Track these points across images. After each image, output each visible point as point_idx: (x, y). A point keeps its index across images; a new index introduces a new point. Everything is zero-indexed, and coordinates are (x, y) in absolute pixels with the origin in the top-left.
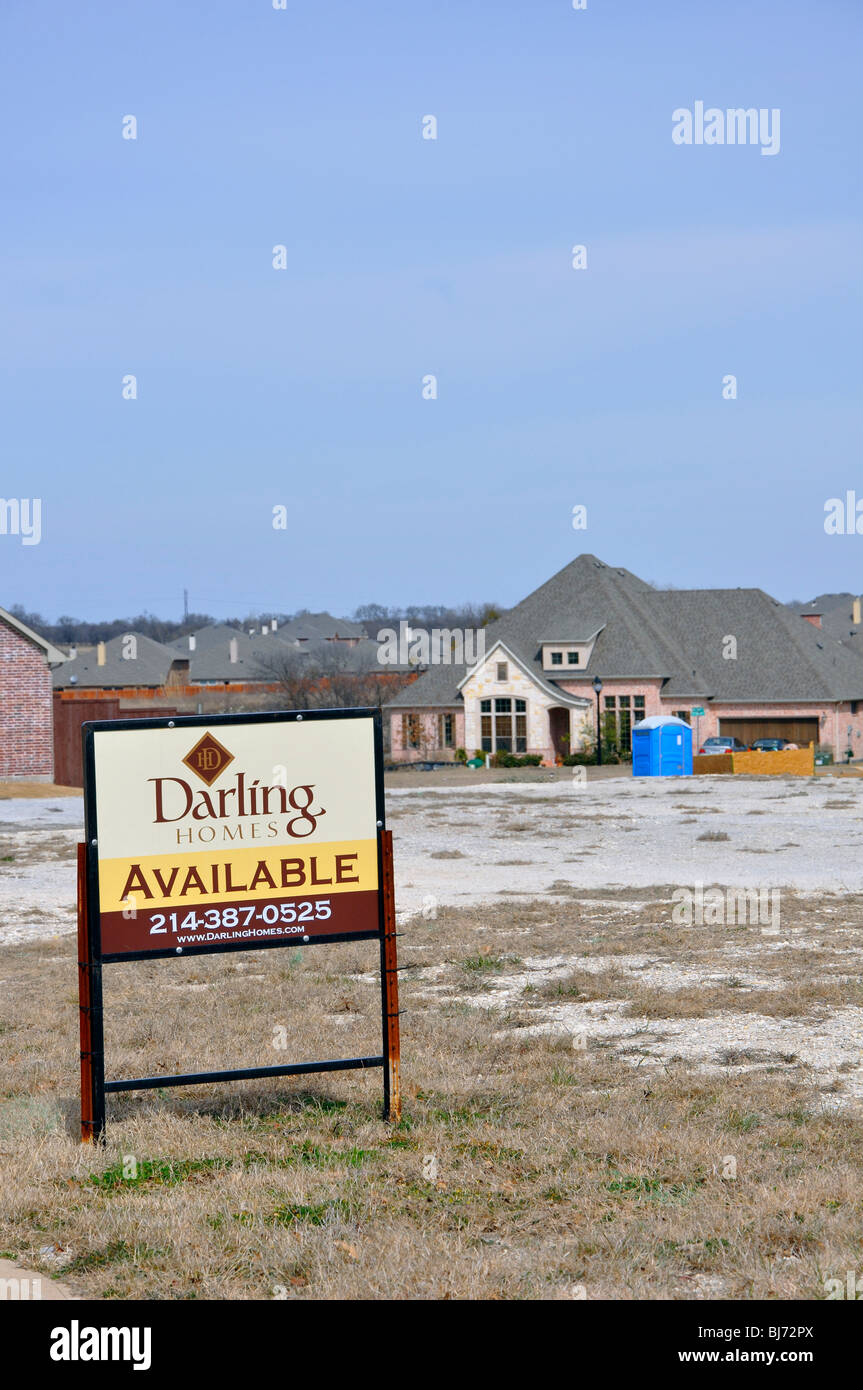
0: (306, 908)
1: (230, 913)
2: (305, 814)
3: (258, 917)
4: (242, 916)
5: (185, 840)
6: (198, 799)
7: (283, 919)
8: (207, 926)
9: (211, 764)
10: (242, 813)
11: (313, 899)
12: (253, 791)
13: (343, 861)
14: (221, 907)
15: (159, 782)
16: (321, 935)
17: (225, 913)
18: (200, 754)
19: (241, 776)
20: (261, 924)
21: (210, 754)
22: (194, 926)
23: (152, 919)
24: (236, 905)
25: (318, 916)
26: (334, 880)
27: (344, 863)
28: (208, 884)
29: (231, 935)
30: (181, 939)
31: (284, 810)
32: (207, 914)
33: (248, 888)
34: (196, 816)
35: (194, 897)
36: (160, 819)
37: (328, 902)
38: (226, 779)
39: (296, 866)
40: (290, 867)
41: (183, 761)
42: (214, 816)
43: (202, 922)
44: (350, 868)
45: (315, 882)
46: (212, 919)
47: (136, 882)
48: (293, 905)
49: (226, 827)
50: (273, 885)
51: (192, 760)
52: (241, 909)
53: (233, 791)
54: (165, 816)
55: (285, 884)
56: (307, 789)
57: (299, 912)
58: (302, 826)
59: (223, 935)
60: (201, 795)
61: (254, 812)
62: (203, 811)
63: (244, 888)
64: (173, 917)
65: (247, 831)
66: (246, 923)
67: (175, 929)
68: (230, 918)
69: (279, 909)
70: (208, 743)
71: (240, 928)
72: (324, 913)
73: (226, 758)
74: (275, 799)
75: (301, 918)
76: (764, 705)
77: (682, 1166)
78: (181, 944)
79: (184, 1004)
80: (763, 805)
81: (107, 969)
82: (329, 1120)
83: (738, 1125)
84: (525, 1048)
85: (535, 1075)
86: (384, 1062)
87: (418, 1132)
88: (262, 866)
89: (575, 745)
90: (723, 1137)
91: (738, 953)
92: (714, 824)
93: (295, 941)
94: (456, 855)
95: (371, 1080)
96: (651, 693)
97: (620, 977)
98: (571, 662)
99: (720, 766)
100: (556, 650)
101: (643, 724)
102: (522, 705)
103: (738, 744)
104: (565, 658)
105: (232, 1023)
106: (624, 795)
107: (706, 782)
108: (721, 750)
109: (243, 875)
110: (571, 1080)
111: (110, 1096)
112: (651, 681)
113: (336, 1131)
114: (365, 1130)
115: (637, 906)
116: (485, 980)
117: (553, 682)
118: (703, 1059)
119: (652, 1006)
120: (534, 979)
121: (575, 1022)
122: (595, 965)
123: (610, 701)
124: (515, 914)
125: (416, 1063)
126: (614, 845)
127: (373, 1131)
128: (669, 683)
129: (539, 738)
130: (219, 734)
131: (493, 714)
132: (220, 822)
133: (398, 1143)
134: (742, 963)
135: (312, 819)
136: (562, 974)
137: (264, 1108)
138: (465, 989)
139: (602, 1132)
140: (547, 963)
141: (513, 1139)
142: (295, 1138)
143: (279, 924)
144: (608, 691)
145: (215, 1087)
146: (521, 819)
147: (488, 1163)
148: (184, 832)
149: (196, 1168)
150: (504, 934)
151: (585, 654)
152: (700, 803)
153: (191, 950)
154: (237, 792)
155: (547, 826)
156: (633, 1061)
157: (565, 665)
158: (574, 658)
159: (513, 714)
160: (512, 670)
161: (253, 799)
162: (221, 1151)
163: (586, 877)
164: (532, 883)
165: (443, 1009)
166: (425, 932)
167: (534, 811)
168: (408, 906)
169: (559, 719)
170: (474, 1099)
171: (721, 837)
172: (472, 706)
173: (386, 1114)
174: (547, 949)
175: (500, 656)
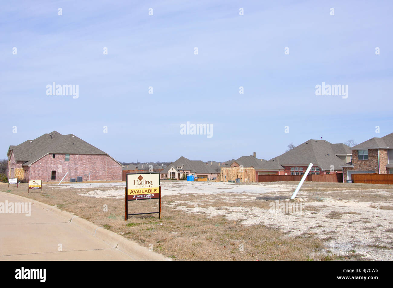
2: (151, 184)
4: (144, 196)
5: (137, 187)
6: (139, 182)
8: (140, 197)
11: (152, 194)
14: (141, 195)
15: (135, 181)
16: (153, 198)
19: (144, 180)
20: (146, 197)
22: (138, 197)
23: (134, 196)
24: (143, 195)
25: (152, 196)
26: (154, 192)
28: (140, 192)
33: (144, 193)
34: (139, 184)
35: (138, 194)
36: (135, 185)
38: (142, 180)
39: (150, 190)
44: (156, 191)
45: (152, 192)
47: (132, 192)
50: (147, 192)
51: (138, 178)
55: (149, 192)
56: (151, 182)
57: (150, 195)
58: (151, 186)
64: (136, 196)
65: (144, 186)
68: (142, 196)
69: (148, 195)
70: (140, 176)
71: (143, 197)
73: (142, 178)
74: (148, 183)
76: (202, 174)
77: (193, 224)
79: (137, 206)
80: (202, 184)
81: (128, 201)
82: (153, 219)
83: (199, 220)
84: (175, 211)
85: (176, 214)
86: (159, 213)
87: (163, 220)
88: (146, 190)
89: (181, 178)
90: (197, 221)
91: (199, 201)
92: (196, 186)
93: (150, 199)
94: (167, 190)
95: (158, 215)
96: (189, 172)
97: (186, 203)
99: (197, 180)
100: (179, 167)
101: (188, 175)
102: (175, 173)
103: (199, 178)
105: (142, 208)
106: (186, 183)
107: (195, 182)
108: (197, 178)
109: (144, 191)
110: (180, 215)
111: (128, 216)
112: (189, 170)
113: (154, 220)
114: (157, 220)
115: (188, 195)
116: (171, 204)
117: (178, 170)
118: (195, 212)
119: (189, 207)
120: (176, 203)
121: (180, 208)
122: (183, 202)
123: (185, 173)
124: (174, 196)
125: (163, 212)
126: (185, 189)
127: (158, 220)
128: (191, 171)
129: (177, 177)
130: (142, 175)
131: (172, 174)
132: (141, 185)
133: (161, 222)
134: (199, 202)
136: (179, 203)
137: (146, 217)
138: (168, 204)
139: (184, 220)
140: (177, 202)
141: (174, 221)
142: (149, 221)
143: (148, 197)
144: (184, 172)
145: (140, 215)
146: (175, 186)
147: (171, 224)
149: (138, 224)
150: (173, 198)
151: (182, 167)
152: (195, 184)
153: (138, 200)
154: (143, 182)
155: (178, 186)
156: (187, 213)
158: (181, 168)
159: (174, 174)
160: (174, 169)
161: (145, 183)
162: (141, 222)
163: (182, 192)
164: (176, 193)
165: (166, 207)
166: (164, 198)
167: (176, 185)
168: (162, 195)
169: (179, 175)
170: (169, 217)
171: (197, 188)
172: (169, 173)
173: (159, 218)
174: (178, 200)
175: (173, 168)
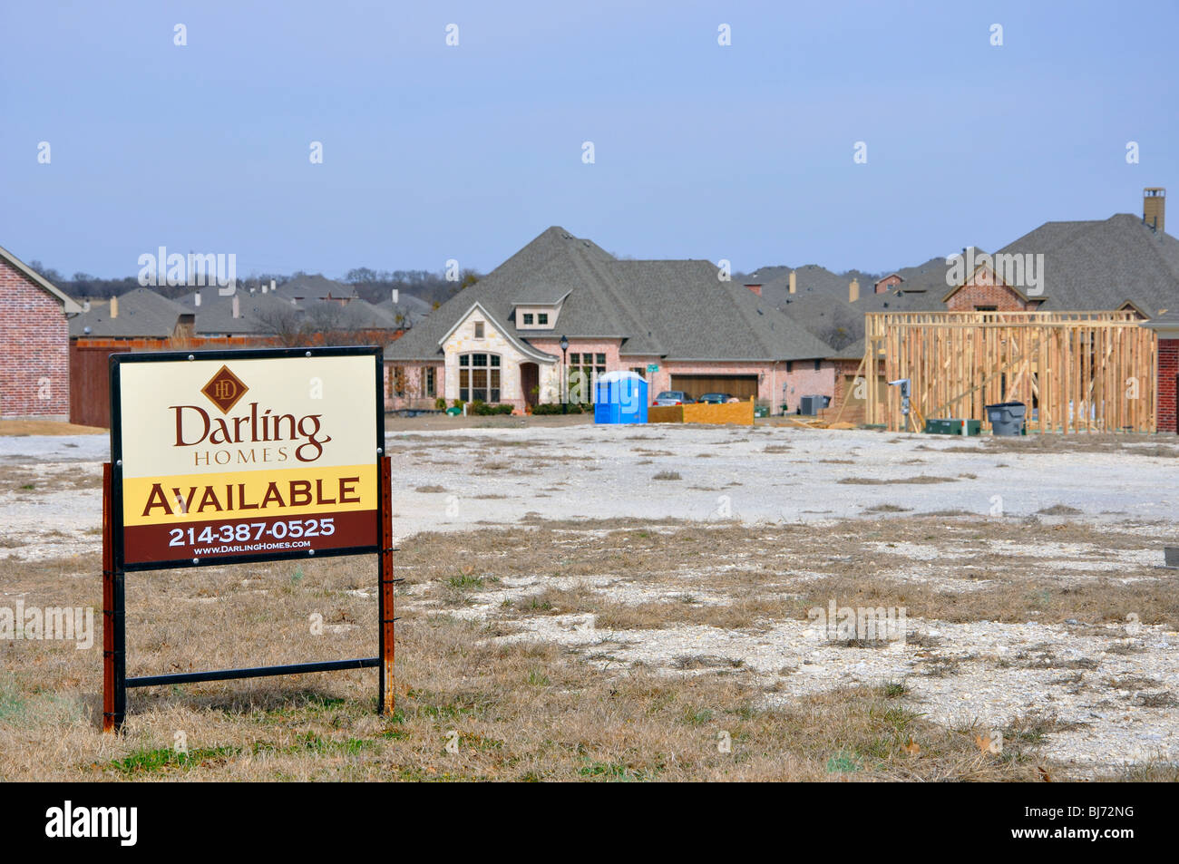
0: (311, 525)
1: (243, 529)
2: (313, 441)
3: (268, 532)
4: (254, 531)
5: (202, 461)
6: (215, 425)
7: (291, 534)
8: (221, 539)
9: (227, 394)
10: (255, 439)
11: (318, 517)
12: (265, 419)
13: (346, 483)
14: (234, 523)
15: (179, 410)
16: (325, 549)
17: (238, 528)
18: (217, 385)
19: (254, 406)
20: (271, 539)
21: (227, 385)
22: (209, 540)
23: (172, 533)
24: (248, 521)
25: (323, 532)
26: (338, 500)
27: (347, 485)
28: (223, 502)
29: (243, 548)
30: (198, 551)
31: (293, 437)
32: (221, 529)
33: (260, 506)
34: (213, 440)
35: (210, 514)
36: (180, 443)
37: (332, 520)
38: (241, 408)
39: (303, 487)
40: (298, 488)
41: (202, 391)
42: (229, 441)
43: (217, 536)
44: (352, 490)
45: (320, 501)
46: (226, 533)
47: (157, 500)
48: (300, 522)
49: (240, 451)
50: (282, 504)
51: (210, 390)
52: (253, 525)
53: (247, 419)
54: (184, 440)
55: (294, 503)
56: (314, 418)
57: (305, 528)
58: (309, 451)
59: (236, 548)
60: (218, 422)
61: (266, 438)
62: (220, 436)
63: (256, 506)
64: (191, 531)
65: (259, 456)
66: (257, 538)
67: (192, 542)
68: (243, 533)
69: (288, 525)
70: (225, 375)
71: (251, 542)
72: (328, 529)
73: (241, 389)
74: (285, 425)
75: (307, 534)
76: (710, 364)
77: (645, 753)
78: (198, 556)
79: (195, 614)
80: (710, 449)
81: (129, 577)
82: (329, 714)
83: (694, 719)
84: (504, 653)
85: (514, 676)
86: (379, 663)
87: (410, 725)
88: (273, 486)
89: (544, 398)
90: (680, 729)
91: (692, 574)
92: (667, 464)
93: (301, 554)
94: (438, 489)
95: (366, 682)
96: (612, 351)
97: (587, 594)
98: (541, 322)
99: (673, 416)
100: (528, 311)
101: (604, 378)
102: (496, 360)
103: (687, 398)
104: (536, 319)
105: (239, 631)
106: (587, 440)
107: (660, 429)
108: (673, 402)
109: (255, 496)
110: (545, 681)
111: (130, 691)
112: (611, 340)
113: (335, 724)
114: (362, 723)
115: (602, 533)
116: (468, 595)
117: (524, 340)
118: (662, 664)
119: (614, 619)
120: (511, 595)
121: (543, 629)
122: (566, 584)
123: (575, 357)
124: (492, 538)
125: (407, 666)
126: (579, 483)
127: (368, 724)
128: (628, 342)
129: (511, 390)
130: (236, 367)
131: (471, 367)
132: (233, 447)
133: (391, 734)
134: (695, 583)
135: (318, 445)
136: (536, 591)
137: (270, 703)
138: (449, 603)
139: (574, 725)
140: (522, 581)
141: (495, 731)
142: (299, 729)
143: (287, 538)
144: (573, 349)
145: (225, 684)
146: (497, 459)
147: (473, 752)
148: (202, 455)
149: (210, 754)
150: (483, 556)
151: (553, 316)
152: (656, 447)
153: (207, 561)
154: (251, 419)
155: (520, 465)
156: (600, 665)
157: (536, 325)
158: (543, 319)
159: (489, 368)
160: (488, 329)
161: (264, 427)
162: (231, 739)
163: (556, 509)
164: (507, 514)
165: (430, 620)
166: (414, 555)
167: (509, 452)
168: (400, 532)
169: (530, 374)
170: (459, 697)
171: (674, 477)
172: (451, 361)
173: (380, 709)
174: (523, 570)
175: (477, 316)
